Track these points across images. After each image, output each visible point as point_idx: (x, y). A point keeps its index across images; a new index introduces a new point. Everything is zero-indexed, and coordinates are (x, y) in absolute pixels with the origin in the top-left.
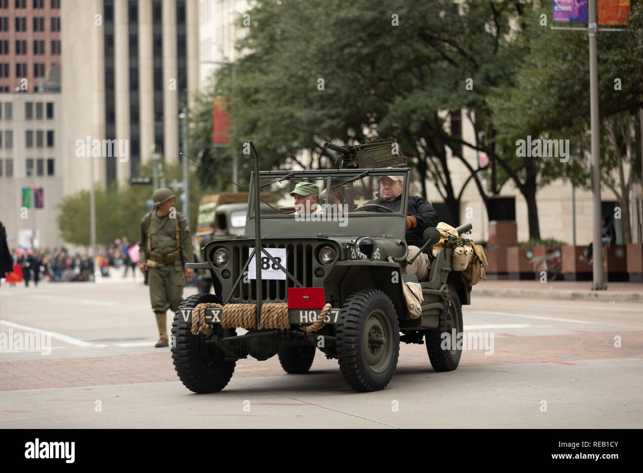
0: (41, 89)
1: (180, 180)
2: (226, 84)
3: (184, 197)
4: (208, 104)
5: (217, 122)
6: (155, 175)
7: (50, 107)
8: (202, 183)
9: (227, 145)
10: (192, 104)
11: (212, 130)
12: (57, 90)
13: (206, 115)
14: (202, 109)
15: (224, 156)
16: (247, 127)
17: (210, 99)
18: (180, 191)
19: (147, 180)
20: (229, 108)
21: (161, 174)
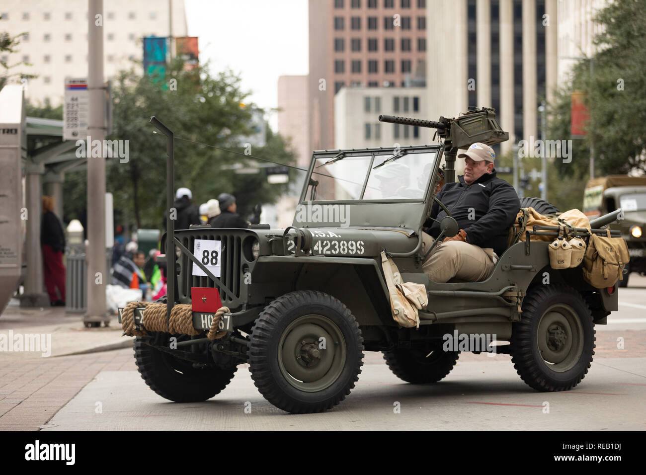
0: (408, 84)
1: (539, 169)
2: (584, 78)
3: (542, 186)
4: (566, 97)
5: (575, 115)
6: (515, 165)
7: (416, 101)
8: (560, 172)
9: (585, 138)
10: (550, 97)
11: (570, 122)
12: (423, 85)
13: (565, 108)
14: (560, 102)
15: (581, 148)
16: (604, 119)
17: (569, 93)
18: (539, 181)
19: (507, 170)
20: (587, 101)
21: (521, 164)
